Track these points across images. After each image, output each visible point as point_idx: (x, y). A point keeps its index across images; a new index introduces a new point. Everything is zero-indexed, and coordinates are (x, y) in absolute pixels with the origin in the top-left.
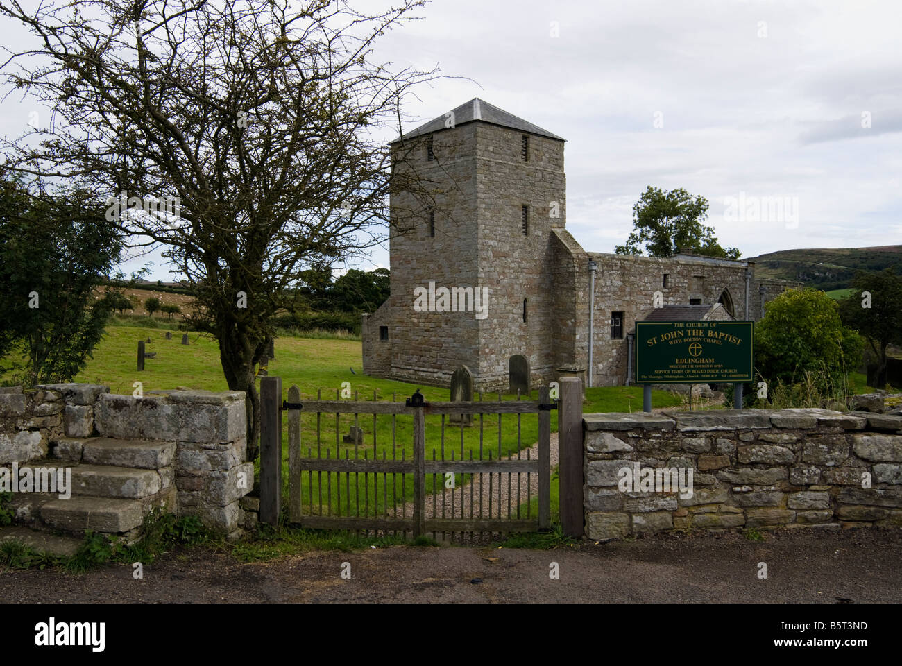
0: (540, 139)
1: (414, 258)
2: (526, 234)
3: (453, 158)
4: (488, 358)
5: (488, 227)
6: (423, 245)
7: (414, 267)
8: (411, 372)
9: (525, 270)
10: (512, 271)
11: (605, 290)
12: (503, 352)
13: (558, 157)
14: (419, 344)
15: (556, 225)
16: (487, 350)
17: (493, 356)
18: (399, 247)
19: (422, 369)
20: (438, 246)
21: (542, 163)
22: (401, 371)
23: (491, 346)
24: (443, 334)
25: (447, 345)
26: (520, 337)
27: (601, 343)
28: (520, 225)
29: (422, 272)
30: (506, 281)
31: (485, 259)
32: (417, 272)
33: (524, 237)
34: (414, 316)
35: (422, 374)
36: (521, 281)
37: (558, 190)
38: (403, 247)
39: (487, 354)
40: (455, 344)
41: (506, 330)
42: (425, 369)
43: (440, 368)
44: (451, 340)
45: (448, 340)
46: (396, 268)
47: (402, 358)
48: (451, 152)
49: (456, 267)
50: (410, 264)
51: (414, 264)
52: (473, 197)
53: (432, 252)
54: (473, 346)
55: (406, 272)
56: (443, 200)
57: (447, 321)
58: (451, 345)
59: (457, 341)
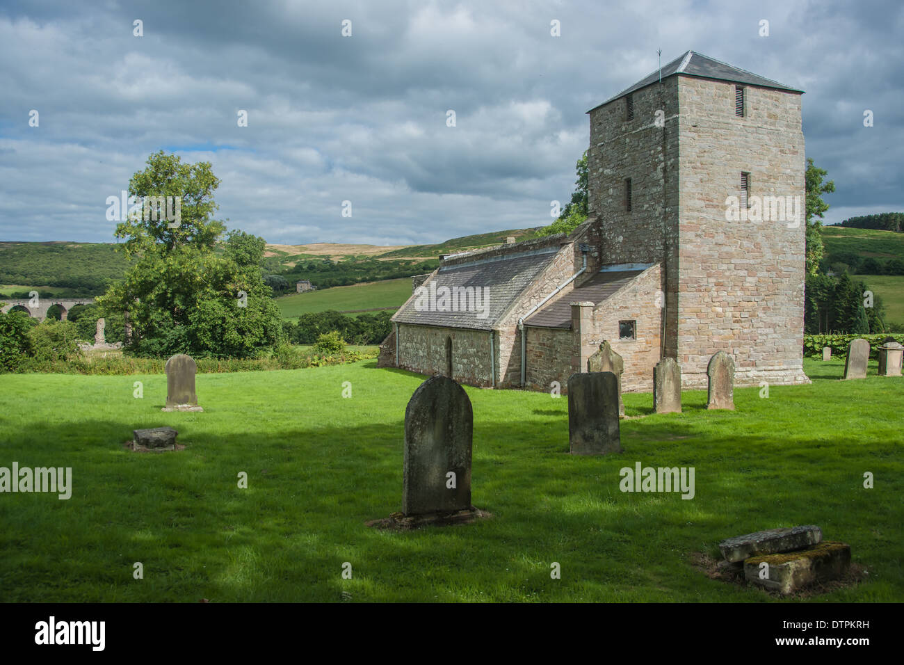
1: (720, 230)
3: (772, 124)
7: (720, 242)
14: (726, 338)
18: (696, 214)
24: (760, 324)
25: (765, 337)
32: (725, 249)
38: (704, 215)
40: (775, 335)
43: (754, 364)
44: (772, 330)
45: (767, 330)
46: (691, 241)
47: (696, 360)
48: (770, 116)
49: (779, 247)
50: (713, 237)
51: (721, 238)
52: (799, 174)
53: (749, 227)
54: (797, 336)
55: (707, 248)
56: (763, 169)
57: (765, 309)
58: (770, 336)
59: (778, 332)
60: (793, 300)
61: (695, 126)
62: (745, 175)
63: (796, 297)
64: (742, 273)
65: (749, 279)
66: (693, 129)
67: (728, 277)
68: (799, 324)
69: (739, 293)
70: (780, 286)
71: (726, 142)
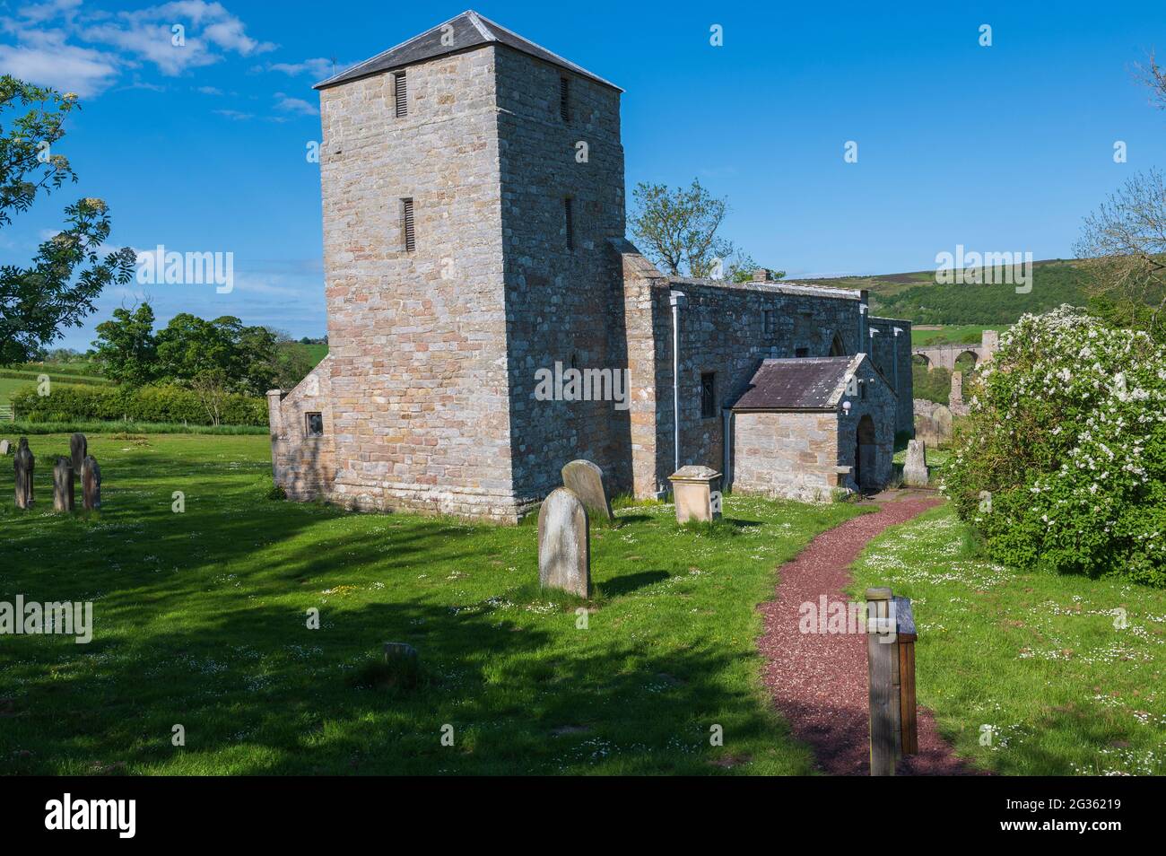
0: (587, 84)
1: (375, 289)
2: (571, 246)
3: (446, 112)
4: (525, 459)
6: (390, 267)
7: (375, 306)
8: (377, 490)
9: (572, 308)
10: (553, 309)
12: (545, 449)
13: (612, 117)
14: (391, 440)
15: (612, 232)
16: (522, 448)
17: (532, 457)
18: (343, 272)
19: (396, 485)
20: (424, 268)
21: (589, 126)
22: (357, 490)
23: (528, 439)
24: (438, 423)
25: (446, 442)
27: (688, 424)
28: (563, 231)
29: (391, 313)
30: (546, 327)
31: (514, 289)
32: (381, 315)
33: (567, 251)
34: (375, 392)
35: (399, 494)
36: (567, 326)
37: (614, 173)
38: (353, 271)
40: (464, 440)
42: (403, 485)
43: (434, 481)
44: (455, 431)
45: (449, 432)
46: (340, 309)
47: (357, 467)
48: (443, 100)
49: (460, 303)
50: (366, 300)
51: (376, 300)
52: (489, 180)
53: (412, 279)
54: (499, 442)
55: (360, 316)
56: (430, 186)
57: (445, 399)
58: (454, 441)
59: (466, 434)
60: (487, 385)
61: (339, 153)
62: (408, 202)
63: (493, 380)
64: (407, 347)
65: (420, 355)
66: (336, 157)
67: (390, 354)
68: (501, 423)
69: (405, 377)
70: (465, 364)
71: (376, 163)
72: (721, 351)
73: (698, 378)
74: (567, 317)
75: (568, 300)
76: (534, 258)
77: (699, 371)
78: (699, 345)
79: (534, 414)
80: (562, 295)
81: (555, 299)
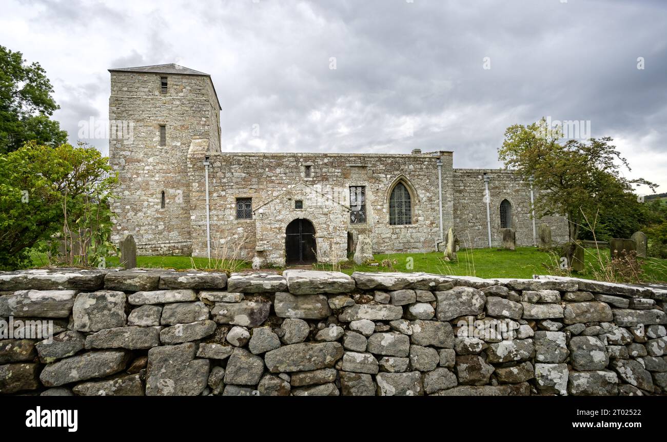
0: (179, 77)
2: (163, 145)
5: (120, 143)
9: (161, 171)
10: (146, 172)
11: (225, 180)
12: (137, 229)
13: (201, 88)
15: (197, 137)
16: (119, 228)
17: (125, 232)
21: (181, 94)
23: (122, 225)
26: (157, 219)
27: (222, 222)
28: (156, 139)
30: (139, 179)
31: (117, 164)
36: (157, 179)
37: (199, 111)
39: (118, 230)
41: (140, 214)
72: (254, 187)
73: (231, 199)
74: (157, 175)
75: (158, 168)
76: (132, 152)
77: (234, 197)
78: (232, 184)
79: (128, 214)
80: (154, 166)
81: (147, 168)
